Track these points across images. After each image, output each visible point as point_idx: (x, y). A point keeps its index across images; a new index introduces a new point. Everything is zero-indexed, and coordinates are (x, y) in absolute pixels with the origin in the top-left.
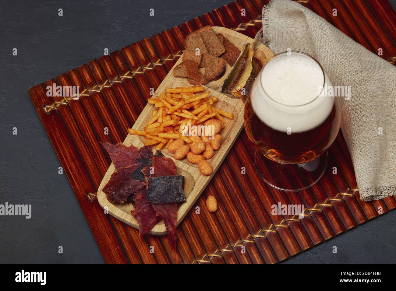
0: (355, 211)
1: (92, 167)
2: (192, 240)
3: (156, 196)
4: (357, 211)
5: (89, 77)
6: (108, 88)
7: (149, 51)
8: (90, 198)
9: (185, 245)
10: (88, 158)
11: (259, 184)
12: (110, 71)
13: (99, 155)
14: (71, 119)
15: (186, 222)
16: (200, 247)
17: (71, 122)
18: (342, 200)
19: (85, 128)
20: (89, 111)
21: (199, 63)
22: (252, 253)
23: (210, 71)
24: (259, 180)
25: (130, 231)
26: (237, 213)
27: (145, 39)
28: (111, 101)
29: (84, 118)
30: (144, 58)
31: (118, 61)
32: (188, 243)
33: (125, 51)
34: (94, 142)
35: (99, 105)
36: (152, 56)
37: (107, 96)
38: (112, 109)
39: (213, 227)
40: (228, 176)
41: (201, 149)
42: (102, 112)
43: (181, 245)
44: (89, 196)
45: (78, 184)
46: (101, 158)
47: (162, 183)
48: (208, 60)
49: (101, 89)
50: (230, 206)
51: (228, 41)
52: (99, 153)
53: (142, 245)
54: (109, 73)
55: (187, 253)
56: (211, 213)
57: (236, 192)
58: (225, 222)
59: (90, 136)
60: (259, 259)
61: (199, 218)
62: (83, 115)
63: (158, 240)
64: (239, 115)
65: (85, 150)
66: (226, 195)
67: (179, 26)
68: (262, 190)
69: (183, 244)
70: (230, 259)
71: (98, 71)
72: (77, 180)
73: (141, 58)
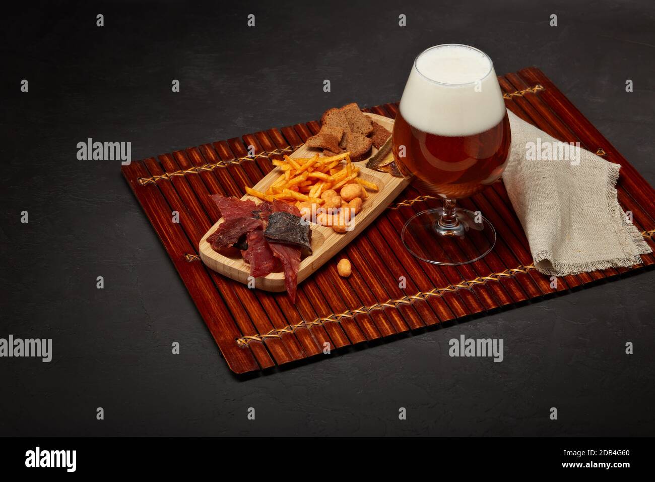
0: (528, 285)
1: (195, 232)
2: (316, 302)
3: (275, 232)
4: (530, 286)
5: (198, 157)
6: (222, 168)
7: (276, 139)
8: (188, 258)
9: (306, 305)
10: (190, 225)
11: (406, 257)
12: (226, 153)
13: (204, 224)
14: (173, 192)
15: (309, 285)
16: (325, 308)
17: (172, 194)
18: (511, 276)
19: (188, 199)
20: (196, 186)
21: (340, 140)
22: (392, 316)
23: (353, 148)
24: (406, 254)
25: (237, 290)
26: (376, 281)
27: (273, 129)
28: (225, 180)
29: (189, 191)
30: (269, 144)
31: (237, 146)
32: (310, 303)
33: (247, 138)
34: (199, 212)
35: (209, 182)
36: (280, 144)
37: (220, 174)
38: (225, 185)
39: (344, 291)
40: (367, 249)
41: (336, 204)
42: (212, 187)
43: (302, 304)
44: (187, 256)
45: (175, 246)
46: (207, 225)
47: (285, 219)
48: (350, 137)
49: (212, 168)
50: (368, 274)
51: (378, 125)
52: (204, 221)
53: (251, 303)
54: (225, 155)
55: (308, 313)
56: (342, 278)
57: (376, 262)
58: (360, 288)
59: (194, 207)
60: (401, 322)
61: (326, 283)
62: (187, 189)
63: (272, 299)
64: (386, 186)
65: (187, 218)
66: (363, 264)
67: (316, 121)
68: (410, 262)
69: (303, 304)
70: (363, 320)
71: (210, 153)
72: (173, 243)
73: (267, 144)
